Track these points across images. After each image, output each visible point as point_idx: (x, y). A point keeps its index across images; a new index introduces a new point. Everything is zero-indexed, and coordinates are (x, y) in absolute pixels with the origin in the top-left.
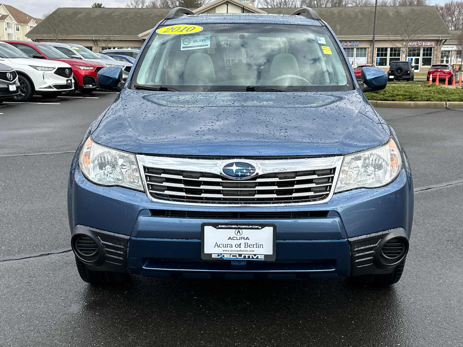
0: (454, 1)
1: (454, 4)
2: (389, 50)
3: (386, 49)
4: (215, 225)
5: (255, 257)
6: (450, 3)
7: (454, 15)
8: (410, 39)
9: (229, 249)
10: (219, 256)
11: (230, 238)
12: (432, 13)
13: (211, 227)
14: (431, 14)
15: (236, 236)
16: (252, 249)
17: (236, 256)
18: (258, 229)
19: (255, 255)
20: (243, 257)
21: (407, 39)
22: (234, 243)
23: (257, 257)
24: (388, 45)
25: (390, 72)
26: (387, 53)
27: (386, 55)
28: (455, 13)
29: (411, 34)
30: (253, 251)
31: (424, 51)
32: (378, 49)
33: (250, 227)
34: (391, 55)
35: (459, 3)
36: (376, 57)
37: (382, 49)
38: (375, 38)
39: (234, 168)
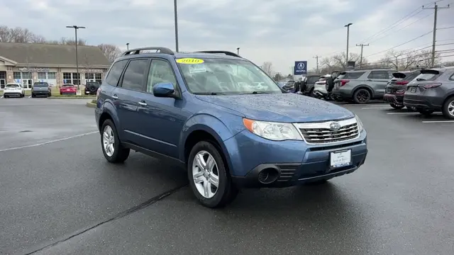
2: (72, 74)
3: (70, 74)
5: (346, 164)
7: (105, 53)
8: (89, 67)
9: (337, 162)
10: (335, 166)
11: (338, 157)
13: (333, 153)
14: (97, 52)
15: (340, 156)
17: (341, 165)
18: (347, 151)
21: (87, 67)
22: (339, 159)
24: (72, 71)
26: (71, 76)
27: (70, 78)
29: (90, 64)
30: (344, 162)
32: (64, 74)
34: (74, 78)
36: (63, 79)
37: (67, 74)
39: (333, 125)
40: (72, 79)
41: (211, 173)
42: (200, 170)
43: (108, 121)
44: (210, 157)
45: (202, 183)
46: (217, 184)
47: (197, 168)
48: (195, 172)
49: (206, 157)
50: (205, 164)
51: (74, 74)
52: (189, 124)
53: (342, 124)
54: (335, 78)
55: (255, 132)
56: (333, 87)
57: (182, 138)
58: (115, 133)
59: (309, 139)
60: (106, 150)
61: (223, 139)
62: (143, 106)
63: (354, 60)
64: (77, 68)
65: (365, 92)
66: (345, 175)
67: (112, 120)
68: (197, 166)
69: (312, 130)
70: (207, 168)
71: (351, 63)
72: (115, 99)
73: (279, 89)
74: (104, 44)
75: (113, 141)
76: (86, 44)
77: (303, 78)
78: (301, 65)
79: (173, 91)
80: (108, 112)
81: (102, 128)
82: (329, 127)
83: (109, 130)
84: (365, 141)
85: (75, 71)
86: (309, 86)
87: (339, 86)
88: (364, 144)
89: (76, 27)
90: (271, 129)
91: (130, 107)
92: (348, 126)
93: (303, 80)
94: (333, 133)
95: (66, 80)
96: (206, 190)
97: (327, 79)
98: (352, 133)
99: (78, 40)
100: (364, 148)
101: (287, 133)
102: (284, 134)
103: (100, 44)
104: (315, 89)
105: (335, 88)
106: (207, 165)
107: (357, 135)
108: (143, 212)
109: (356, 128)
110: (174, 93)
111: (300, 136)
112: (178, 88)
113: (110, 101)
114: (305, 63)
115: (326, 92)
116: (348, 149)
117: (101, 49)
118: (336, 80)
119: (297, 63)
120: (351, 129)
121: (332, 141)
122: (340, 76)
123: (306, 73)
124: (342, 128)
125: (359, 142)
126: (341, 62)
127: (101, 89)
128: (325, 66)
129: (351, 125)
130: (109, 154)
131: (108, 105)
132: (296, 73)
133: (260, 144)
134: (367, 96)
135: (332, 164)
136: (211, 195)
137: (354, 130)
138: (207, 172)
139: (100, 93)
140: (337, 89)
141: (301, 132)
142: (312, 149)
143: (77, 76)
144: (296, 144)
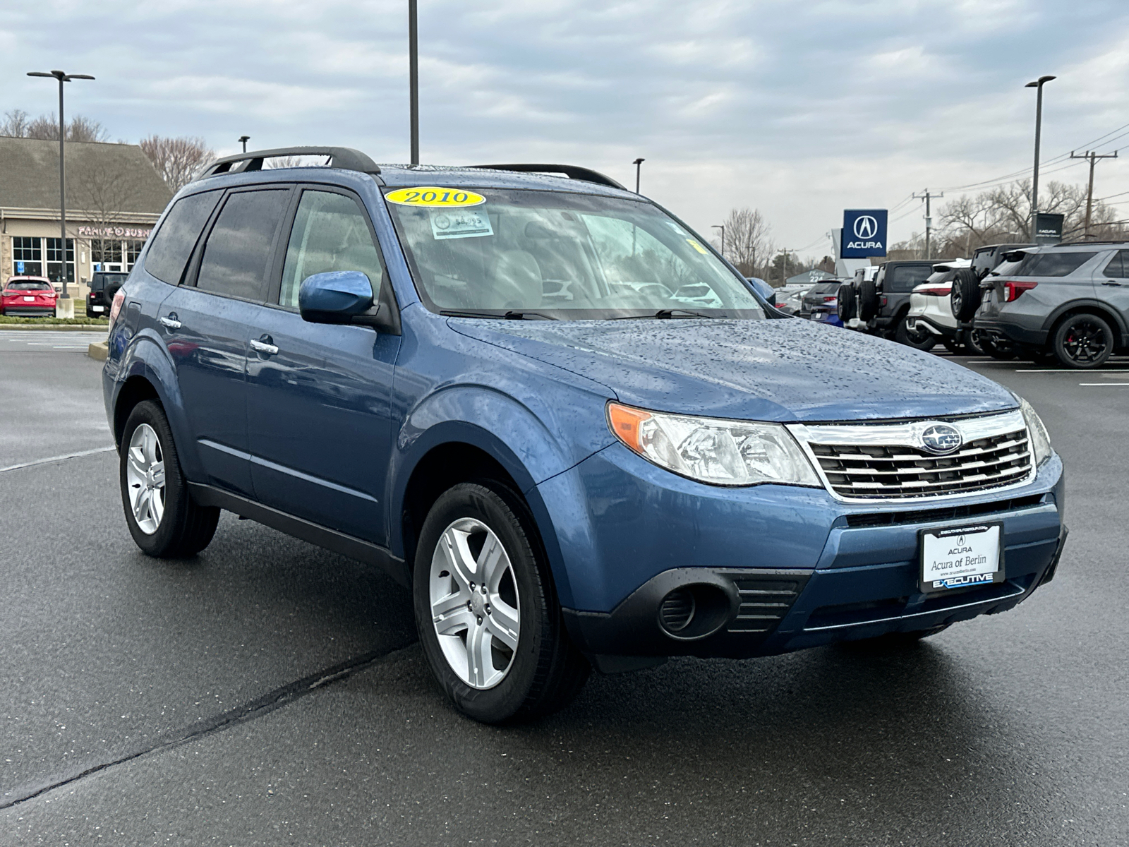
0: (160, 137)
1: (161, 146)
2: (44, 244)
3: (37, 242)
4: (936, 533)
5: (982, 579)
6: (152, 140)
7: (165, 170)
8: (107, 220)
9: (948, 570)
10: (941, 583)
11: (951, 552)
12: (138, 162)
13: (931, 535)
14: (135, 165)
15: (958, 547)
16: (974, 566)
17: (960, 580)
18: (984, 531)
19: (982, 575)
20: (968, 581)
21: (101, 220)
22: (954, 558)
23: (985, 580)
24: (44, 233)
25: (93, 297)
26: (40, 251)
27: (38, 255)
28: (166, 165)
29: (110, 209)
30: (974, 570)
31: (130, 248)
32: (17, 241)
33: (976, 528)
34: (50, 256)
35: (172, 143)
36: (13, 261)
37: (27, 241)
38: (66, 215)
39: (936, 436)
40: (44, 262)
41: (495, 598)
42: (455, 588)
43: (145, 406)
44: (492, 539)
45: (463, 635)
46: (511, 637)
47: (447, 580)
48: (439, 594)
49: (476, 542)
50: (472, 566)
51: (50, 242)
52: (423, 418)
53: (970, 431)
54: (986, 272)
55: (650, 451)
56: (978, 303)
57: (396, 468)
58: (170, 451)
59: (844, 483)
60: (136, 510)
61: (537, 477)
62: (266, 355)
63: (1062, 209)
64: (63, 223)
65: (1094, 327)
66: (981, 617)
67: (160, 405)
68: (445, 574)
69: (857, 450)
70: (478, 578)
71: (1051, 221)
72: (172, 329)
73: (754, 305)
74: (163, 137)
75: (161, 477)
76: (99, 138)
77: (871, 271)
78: (866, 224)
79: (370, 303)
80: (147, 376)
81: (124, 433)
82: (918, 443)
83: (148, 438)
84: (1055, 494)
85: (55, 233)
86: (892, 300)
87: (1001, 300)
88: (1051, 507)
89: (61, 76)
90: (709, 444)
91: (235, 363)
92: (990, 442)
93: (869, 277)
94: (933, 464)
95: (21, 262)
96: (474, 659)
97: (956, 275)
98: (1007, 465)
99: (68, 122)
100: (1050, 523)
101: (765, 459)
102: (756, 465)
103: (149, 138)
104: (914, 311)
105: (985, 307)
106: (481, 571)
107: (1025, 474)
108: (248, 731)
109: (1021, 448)
110: (373, 311)
111: (813, 472)
112: (389, 294)
113: (156, 336)
114: (881, 216)
115: (953, 323)
116: (989, 525)
117: (152, 156)
118: (989, 278)
119: (850, 216)
120: (1005, 452)
121: (929, 491)
122: (1006, 266)
123: (881, 252)
124: (970, 446)
125: (1034, 500)
126: (1015, 215)
127: (128, 292)
128: (957, 229)
129: (1003, 438)
130: (147, 527)
131: (148, 351)
132: (846, 254)
133: (669, 498)
134: (1101, 338)
135: (930, 575)
136: (493, 677)
137: (1015, 456)
138: (480, 597)
139: (123, 307)
140: (993, 312)
141: (814, 458)
142: (855, 520)
143: (62, 250)
144: (799, 498)
